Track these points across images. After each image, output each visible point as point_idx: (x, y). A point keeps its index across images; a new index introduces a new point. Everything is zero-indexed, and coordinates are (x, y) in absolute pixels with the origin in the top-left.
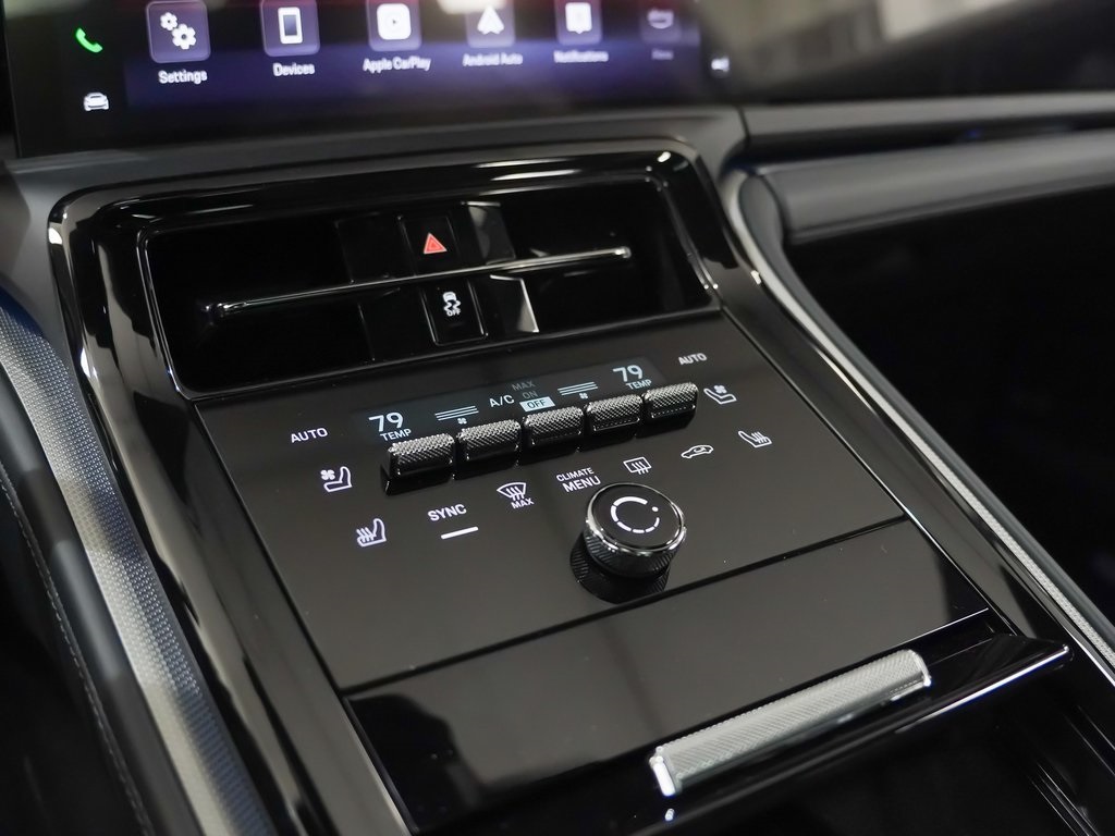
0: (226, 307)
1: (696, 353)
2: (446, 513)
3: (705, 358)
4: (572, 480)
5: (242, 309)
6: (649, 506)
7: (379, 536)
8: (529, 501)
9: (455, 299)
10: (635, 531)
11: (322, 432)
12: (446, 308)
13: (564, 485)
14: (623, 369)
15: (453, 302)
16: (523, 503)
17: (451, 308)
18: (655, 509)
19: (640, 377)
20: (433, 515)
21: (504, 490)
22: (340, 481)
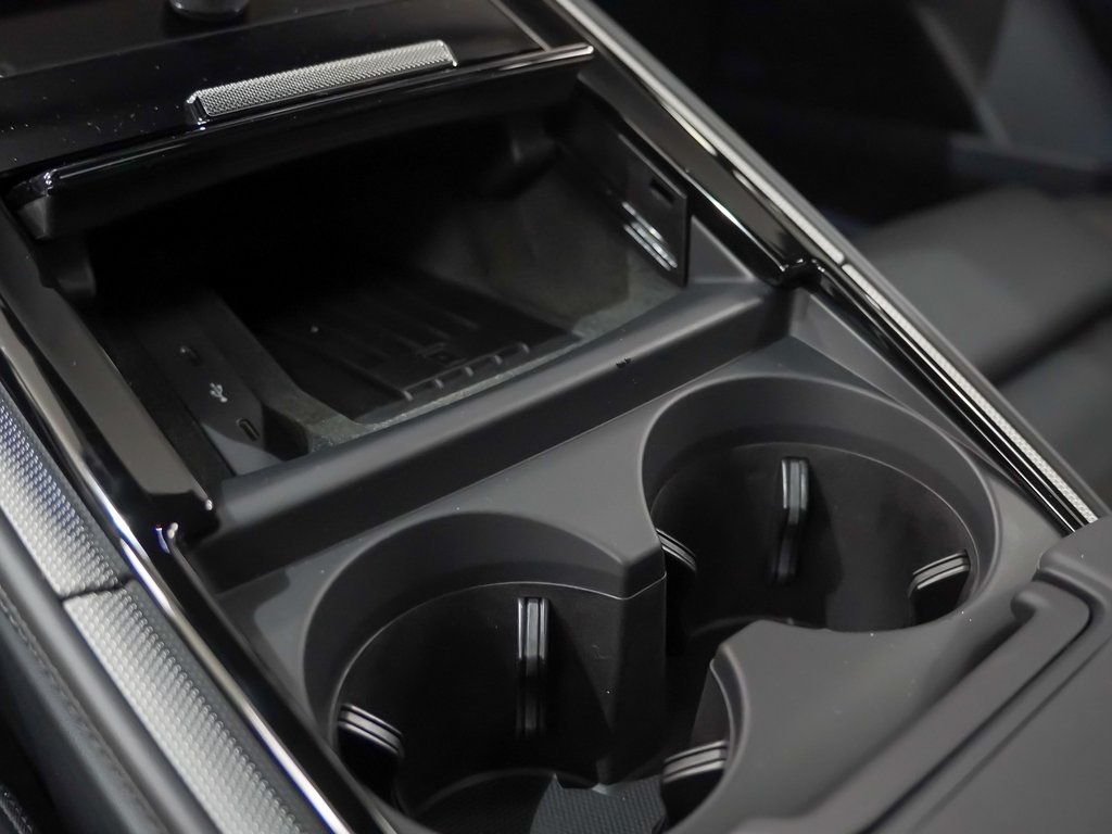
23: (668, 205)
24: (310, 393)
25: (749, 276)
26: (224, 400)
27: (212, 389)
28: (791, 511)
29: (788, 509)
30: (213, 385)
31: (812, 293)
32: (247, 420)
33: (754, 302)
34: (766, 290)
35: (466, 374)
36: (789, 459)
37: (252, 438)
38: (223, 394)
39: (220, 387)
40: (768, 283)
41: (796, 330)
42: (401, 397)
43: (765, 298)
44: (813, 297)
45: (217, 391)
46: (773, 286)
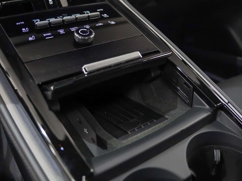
0: (4, 3)
1: (101, 9)
2: (47, 35)
3: (103, 10)
4: (73, 29)
5: (7, 3)
6: (87, 31)
7: (33, 38)
8: (64, 32)
9: (51, 1)
10: (84, 34)
11: (23, 23)
12: (50, 3)
13: (72, 30)
14: (86, 12)
15: (51, 2)
16: (63, 33)
17: (51, 3)
18: (88, 31)
19: (89, 13)
20: (44, 35)
21: (59, 31)
22: (26, 30)
23: (188, 89)
24: (107, 132)
25: (208, 107)
26: (87, 133)
27: (85, 130)
28: (217, 161)
29: (216, 160)
30: (84, 129)
31: (222, 111)
32: (92, 138)
33: (209, 113)
34: (212, 110)
35: (142, 127)
36: (216, 149)
37: (94, 142)
38: (87, 131)
39: (86, 129)
40: (212, 109)
41: (218, 119)
42: (127, 133)
43: (212, 112)
44: (222, 112)
45: (86, 130)
46: (213, 110)
